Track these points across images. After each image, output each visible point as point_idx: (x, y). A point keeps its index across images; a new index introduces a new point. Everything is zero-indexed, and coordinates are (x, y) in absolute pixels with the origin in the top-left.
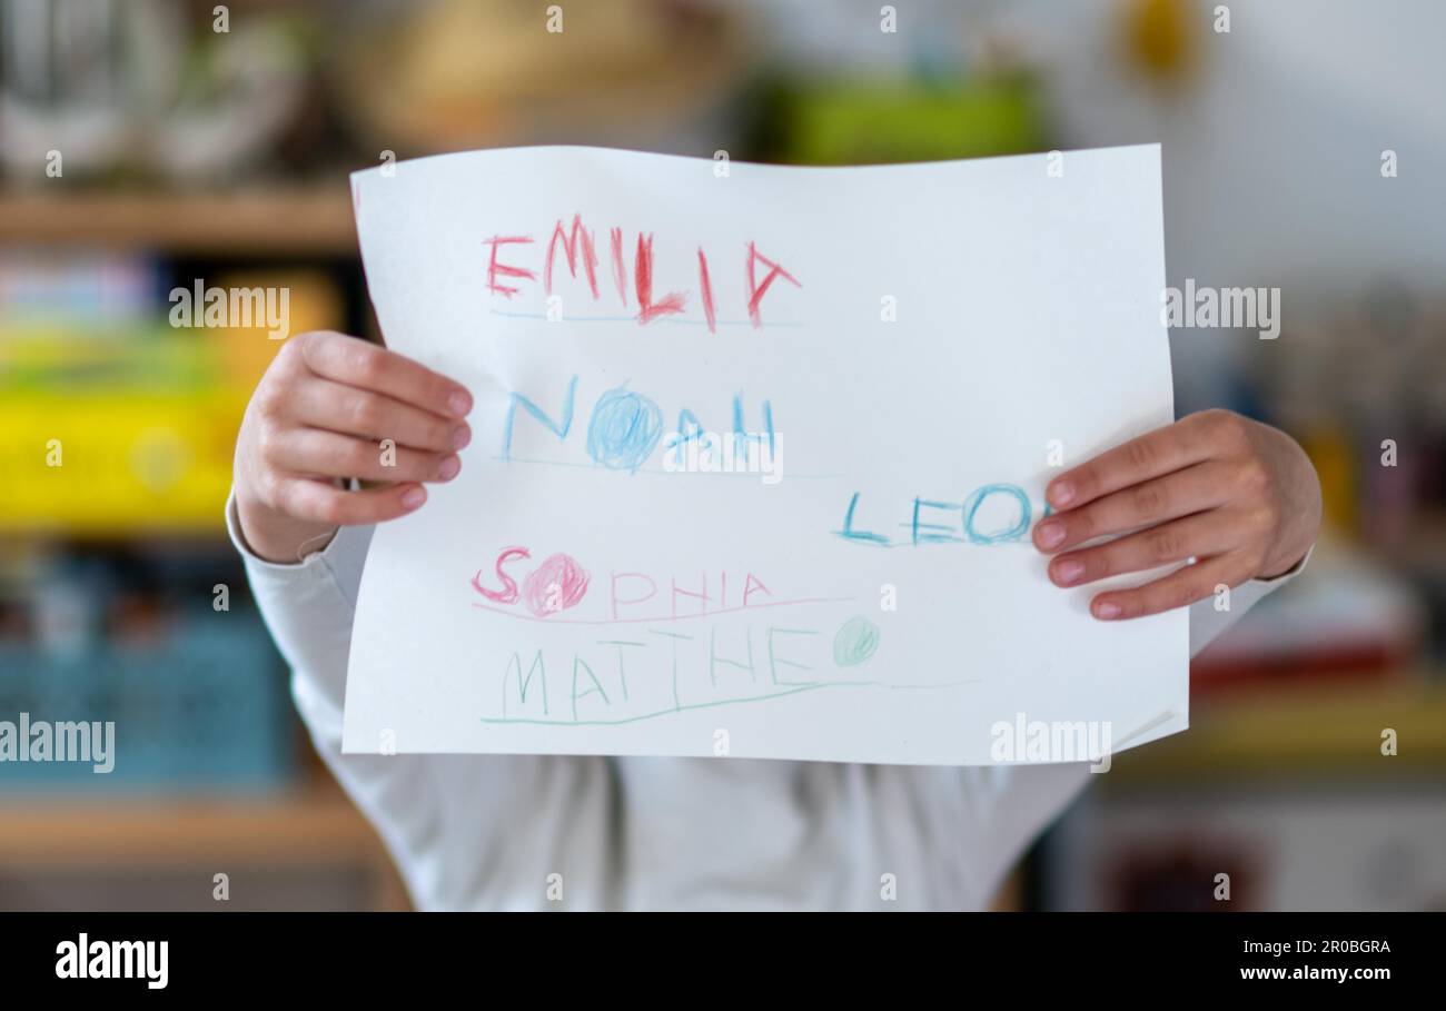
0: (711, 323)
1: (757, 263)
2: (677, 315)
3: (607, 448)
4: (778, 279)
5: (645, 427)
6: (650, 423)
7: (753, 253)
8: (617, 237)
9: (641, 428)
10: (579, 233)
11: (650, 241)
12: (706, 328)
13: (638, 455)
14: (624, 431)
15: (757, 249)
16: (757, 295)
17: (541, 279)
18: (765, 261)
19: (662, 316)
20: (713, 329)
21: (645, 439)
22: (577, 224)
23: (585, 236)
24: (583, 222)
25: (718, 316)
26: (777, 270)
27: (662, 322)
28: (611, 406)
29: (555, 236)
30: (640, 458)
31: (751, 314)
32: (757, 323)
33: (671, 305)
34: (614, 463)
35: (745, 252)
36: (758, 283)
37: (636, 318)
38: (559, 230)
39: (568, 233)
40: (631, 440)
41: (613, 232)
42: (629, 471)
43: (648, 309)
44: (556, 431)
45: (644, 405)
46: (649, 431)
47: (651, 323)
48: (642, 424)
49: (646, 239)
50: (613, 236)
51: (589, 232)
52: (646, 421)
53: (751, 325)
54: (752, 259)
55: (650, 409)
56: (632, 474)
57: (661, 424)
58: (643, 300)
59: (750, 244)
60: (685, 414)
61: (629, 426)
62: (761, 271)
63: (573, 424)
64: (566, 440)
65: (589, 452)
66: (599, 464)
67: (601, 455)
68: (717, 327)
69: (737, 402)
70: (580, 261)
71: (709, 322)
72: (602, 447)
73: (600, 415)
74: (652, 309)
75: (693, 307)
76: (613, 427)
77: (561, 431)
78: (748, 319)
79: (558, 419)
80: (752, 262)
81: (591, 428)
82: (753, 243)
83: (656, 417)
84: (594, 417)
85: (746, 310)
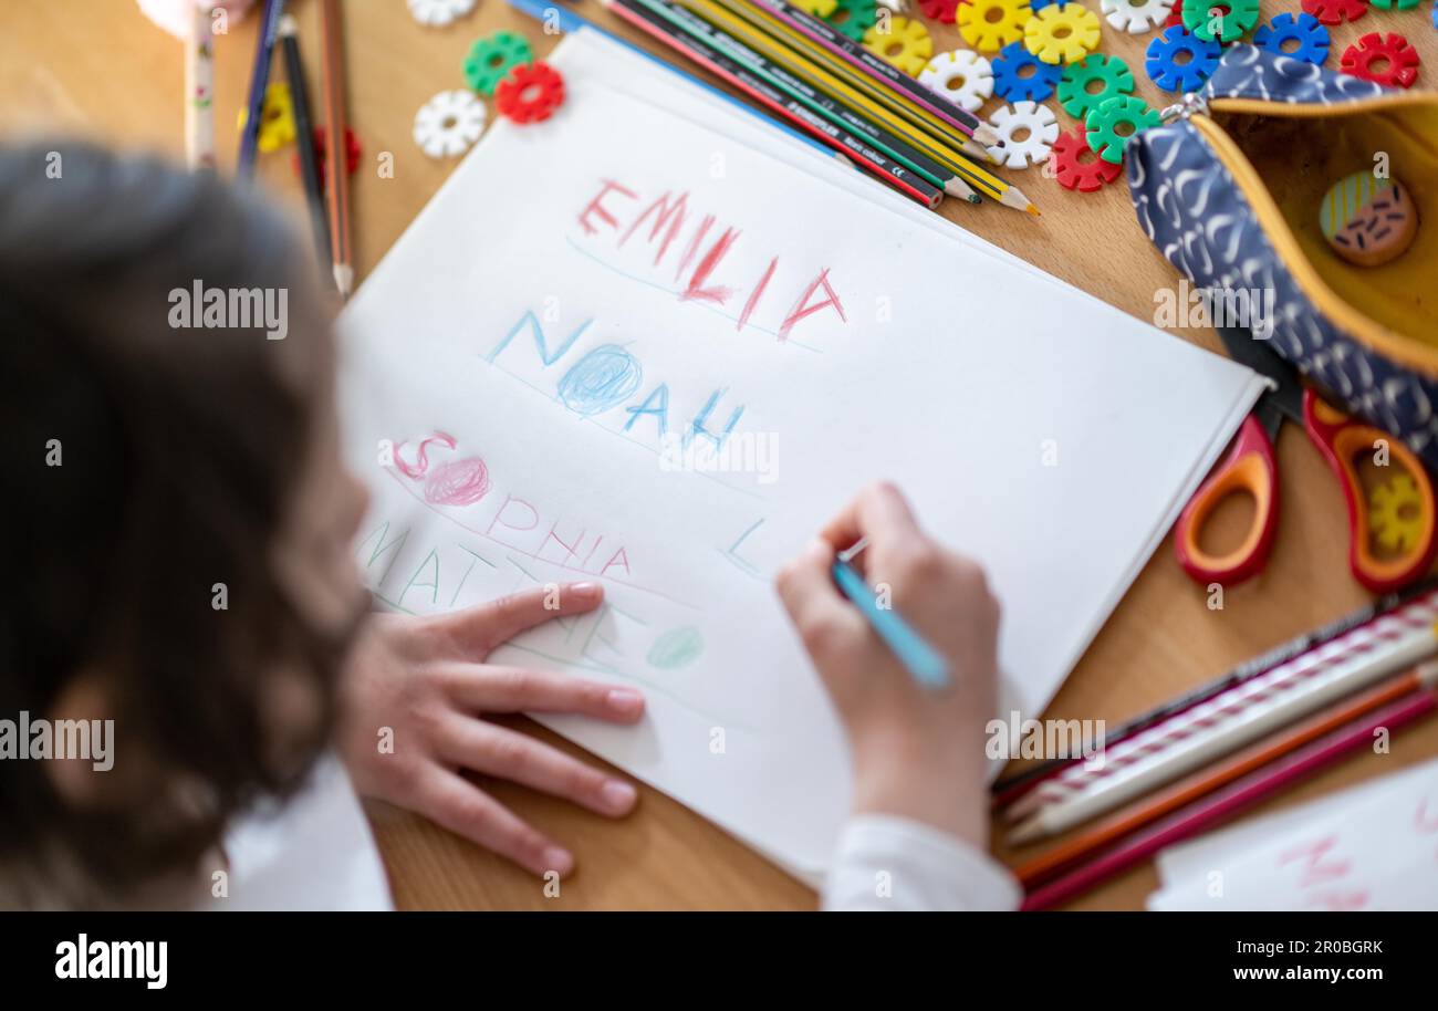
0: (743, 320)
1: (820, 289)
2: (716, 305)
3: (576, 390)
4: (831, 308)
5: (619, 388)
6: (630, 380)
7: (823, 278)
8: (707, 223)
9: (616, 386)
10: (678, 209)
11: (736, 236)
12: (736, 323)
13: (597, 407)
14: (598, 385)
15: (829, 276)
16: (800, 313)
17: (622, 232)
18: (828, 289)
19: (702, 301)
20: (739, 328)
21: (612, 397)
22: (682, 200)
23: (681, 212)
24: (688, 202)
25: (752, 319)
26: (834, 300)
27: (699, 306)
28: (602, 358)
29: (658, 203)
30: (598, 410)
31: (782, 328)
32: (782, 337)
33: (716, 295)
34: (572, 403)
35: (819, 273)
36: (810, 303)
37: (678, 293)
38: (664, 200)
39: (670, 204)
40: (601, 393)
41: (707, 218)
42: (580, 416)
43: (694, 290)
44: (544, 358)
45: (632, 367)
46: (620, 392)
47: (689, 302)
48: (618, 383)
49: (732, 233)
50: (705, 221)
51: (687, 211)
52: (624, 383)
53: (776, 338)
54: (818, 283)
55: (634, 374)
56: (581, 419)
57: (634, 389)
58: (695, 282)
59: (825, 270)
60: (662, 390)
61: (607, 381)
62: (820, 295)
63: (562, 359)
64: (547, 368)
65: (559, 385)
66: (560, 399)
67: (566, 393)
68: (745, 327)
69: (715, 397)
70: (664, 231)
71: (740, 321)
72: (572, 386)
73: (589, 361)
74: (697, 291)
75: (735, 304)
76: (592, 375)
77: (548, 359)
78: (777, 331)
79: (552, 349)
80: (816, 286)
81: (574, 369)
82: (828, 271)
83: (635, 383)
84: (583, 360)
85: (780, 324)
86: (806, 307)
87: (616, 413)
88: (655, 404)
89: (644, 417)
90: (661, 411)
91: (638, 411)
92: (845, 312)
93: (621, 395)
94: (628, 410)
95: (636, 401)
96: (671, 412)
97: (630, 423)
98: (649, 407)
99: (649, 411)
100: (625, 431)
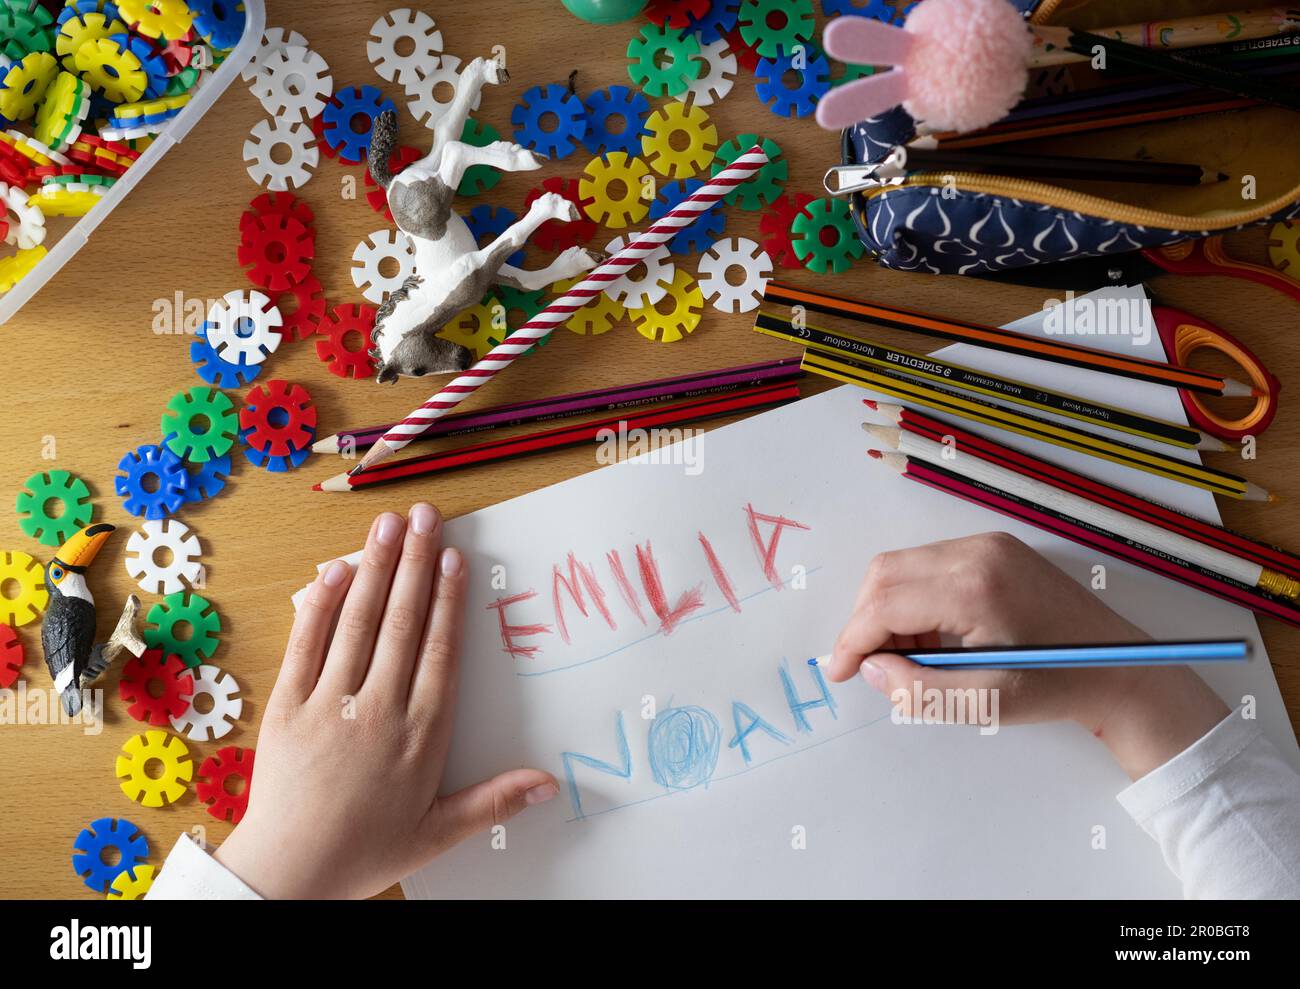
0: (733, 603)
1: (760, 524)
2: (698, 611)
3: (673, 772)
4: (786, 531)
5: (703, 737)
6: (705, 724)
7: (753, 515)
8: (614, 560)
9: (699, 740)
10: (576, 569)
11: (648, 548)
12: (731, 609)
13: (705, 768)
14: (685, 751)
15: (755, 510)
16: (769, 556)
17: (555, 629)
18: (767, 519)
19: (684, 618)
20: (738, 610)
21: (706, 749)
22: (572, 562)
23: (583, 571)
24: (577, 558)
25: (738, 594)
26: (780, 523)
27: (687, 625)
28: (663, 730)
29: (556, 582)
30: (709, 767)
31: (768, 579)
32: (779, 585)
33: (689, 603)
34: (684, 783)
35: (746, 514)
36: (766, 542)
37: (659, 631)
38: (557, 575)
39: (567, 575)
40: (694, 754)
41: (609, 557)
42: (703, 786)
43: (666, 616)
44: (620, 774)
45: (693, 715)
46: (708, 740)
47: (676, 629)
48: (699, 736)
49: (643, 548)
50: (611, 562)
51: (587, 567)
52: (702, 731)
53: (773, 590)
54: (754, 522)
55: (702, 718)
56: (706, 788)
57: (716, 727)
58: (660, 611)
59: (747, 507)
60: (737, 708)
61: (688, 741)
62: (766, 530)
63: (632, 761)
64: (631, 778)
65: (656, 780)
66: (671, 789)
67: (669, 780)
68: (741, 605)
69: (783, 674)
70: (586, 597)
71: (732, 604)
72: (667, 771)
73: (656, 743)
74: (670, 615)
75: (712, 596)
76: (672, 749)
77: (623, 772)
78: (768, 584)
79: (616, 762)
80: (755, 525)
81: (651, 759)
82: (749, 505)
83: (710, 722)
84: (650, 747)
85: (763, 576)
86: (767, 548)
87: (726, 760)
88: (746, 722)
89: (750, 738)
90: (756, 723)
91: (739, 738)
92: (800, 522)
93: (712, 741)
94: (731, 746)
95: (728, 731)
96: (765, 717)
97: (745, 753)
98: (744, 730)
99: (748, 731)
100: (749, 763)
